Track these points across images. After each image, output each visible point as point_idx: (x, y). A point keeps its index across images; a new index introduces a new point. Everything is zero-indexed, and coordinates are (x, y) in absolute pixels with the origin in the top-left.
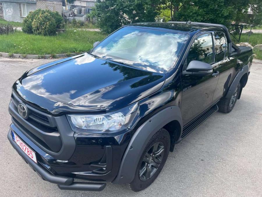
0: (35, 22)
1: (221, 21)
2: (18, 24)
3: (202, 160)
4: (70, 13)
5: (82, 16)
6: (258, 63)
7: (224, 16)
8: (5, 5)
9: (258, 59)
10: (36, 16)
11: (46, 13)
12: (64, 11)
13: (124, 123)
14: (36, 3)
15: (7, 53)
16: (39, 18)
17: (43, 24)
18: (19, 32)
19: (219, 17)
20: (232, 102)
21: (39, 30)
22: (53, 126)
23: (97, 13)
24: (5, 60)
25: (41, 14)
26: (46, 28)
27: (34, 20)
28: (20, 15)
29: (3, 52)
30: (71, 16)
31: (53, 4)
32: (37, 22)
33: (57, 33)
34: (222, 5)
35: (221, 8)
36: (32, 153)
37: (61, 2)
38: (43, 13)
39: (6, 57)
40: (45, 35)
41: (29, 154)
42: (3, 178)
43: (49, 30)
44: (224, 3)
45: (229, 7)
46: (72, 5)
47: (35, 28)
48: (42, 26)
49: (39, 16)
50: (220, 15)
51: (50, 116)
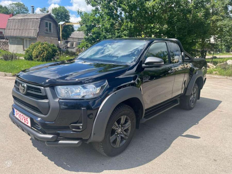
0: (35, 51)
1: (186, 47)
2: (21, 55)
3: (165, 139)
4: (64, 46)
5: (74, 48)
6: (220, 78)
7: (188, 43)
8: (10, 40)
9: (220, 75)
10: (36, 47)
11: (45, 45)
12: (59, 45)
13: (96, 93)
14: (36, 39)
15: (11, 73)
16: (38, 49)
17: (42, 53)
18: (22, 60)
19: (185, 44)
20: (193, 101)
21: (38, 58)
22: (44, 94)
23: (86, 44)
24: (8, 78)
25: (41, 45)
26: (44, 56)
27: (35, 50)
28: (22, 48)
29: (7, 72)
30: (65, 48)
31: (51, 39)
32: (37, 51)
33: (52, 59)
34: (186, 35)
35: (185, 37)
36: (27, 119)
37: (57, 38)
38: (42, 45)
39: (10, 76)
40: (42, 61)
41: (25, 121)
42: (2, 150)
43: (46, 58)
44: (187, 33)
45: (192, 36)
46: (66, 41)
47: (35, 56)
48: (41, 55)
49: (39, 47)
50: (185, 42)
51: (43, 88)
